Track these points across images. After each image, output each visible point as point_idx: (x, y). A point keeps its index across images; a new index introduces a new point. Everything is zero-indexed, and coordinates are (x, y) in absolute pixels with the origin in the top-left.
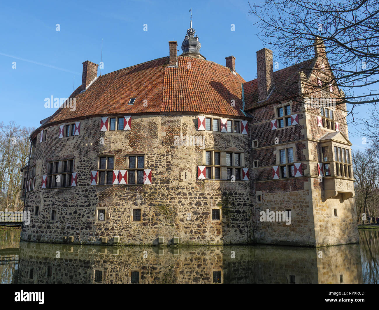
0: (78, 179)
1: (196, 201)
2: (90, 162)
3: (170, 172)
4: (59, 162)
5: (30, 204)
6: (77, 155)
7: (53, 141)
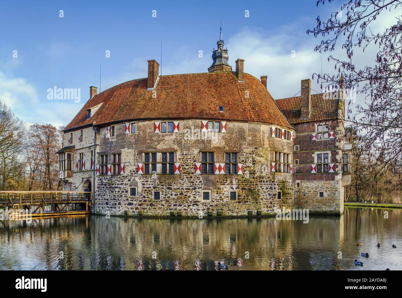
0: (182, 168)
1: (270, 186)
2: (193, 156)
3: (255, 166)
4: (157, 153)
5: (120, 186)
6: (178, 149)
7: (147, 135)
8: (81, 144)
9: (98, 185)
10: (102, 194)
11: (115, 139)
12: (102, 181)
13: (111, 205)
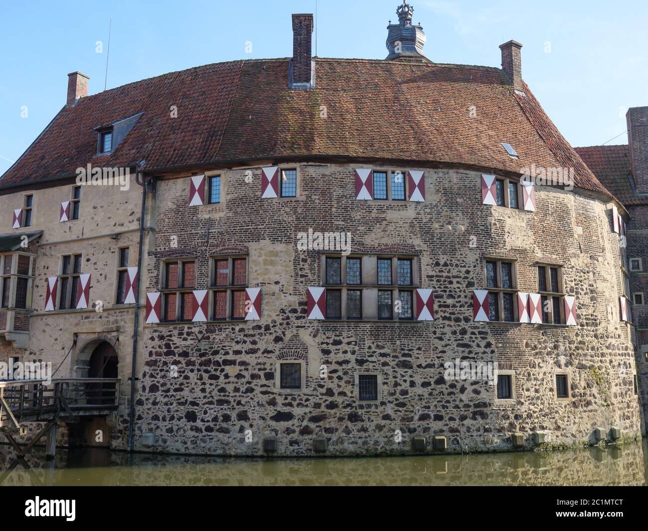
0: (437, 303)
1: (623, 359)
2: (464, 269)
3: (595, 305)
4: (365, 259)
5: (244, 357)
6: (424, 247)
7: (334, 203)
8: (70, 228)
9: (151, 354)
10: (168, 386)
11: (224, 213)
12: (171, 343)
13: (208, 421)
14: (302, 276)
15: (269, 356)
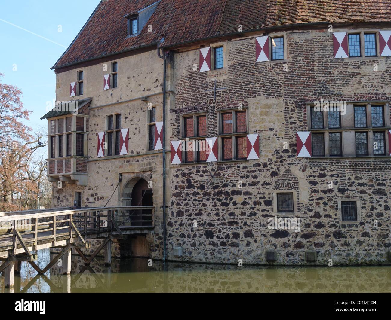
5: (248, 189)
7: (316, 63)
8: (111, 94)
9: (176, 187)
10: (191, 211)
11: (227, 76)
12: (191, 179)
13: (222, 238)
14: (291, 123)
15: (267, 187)
